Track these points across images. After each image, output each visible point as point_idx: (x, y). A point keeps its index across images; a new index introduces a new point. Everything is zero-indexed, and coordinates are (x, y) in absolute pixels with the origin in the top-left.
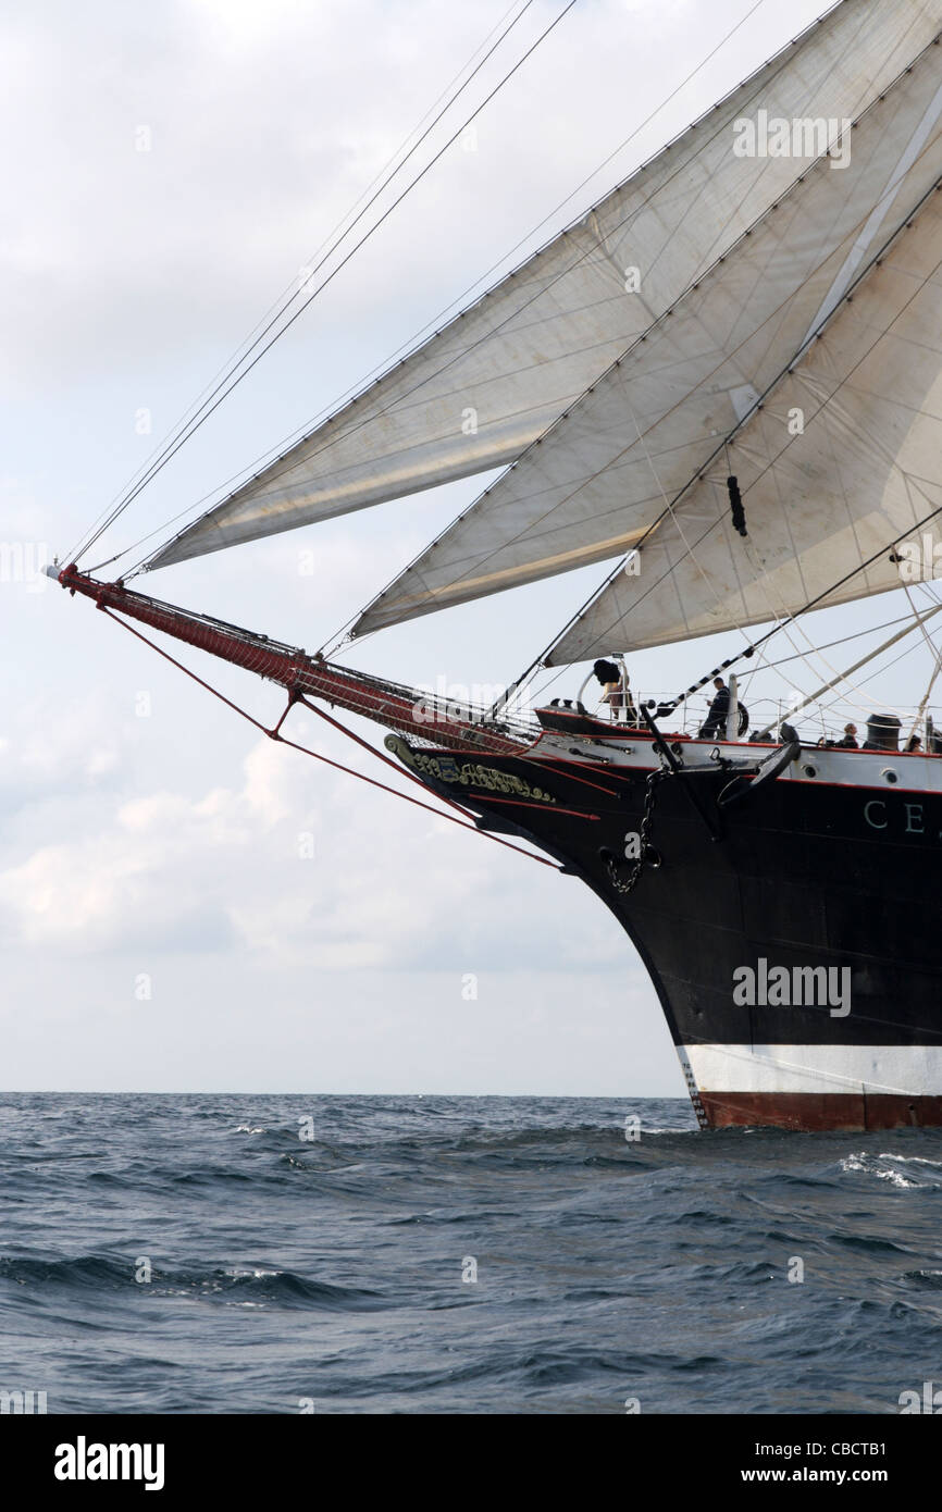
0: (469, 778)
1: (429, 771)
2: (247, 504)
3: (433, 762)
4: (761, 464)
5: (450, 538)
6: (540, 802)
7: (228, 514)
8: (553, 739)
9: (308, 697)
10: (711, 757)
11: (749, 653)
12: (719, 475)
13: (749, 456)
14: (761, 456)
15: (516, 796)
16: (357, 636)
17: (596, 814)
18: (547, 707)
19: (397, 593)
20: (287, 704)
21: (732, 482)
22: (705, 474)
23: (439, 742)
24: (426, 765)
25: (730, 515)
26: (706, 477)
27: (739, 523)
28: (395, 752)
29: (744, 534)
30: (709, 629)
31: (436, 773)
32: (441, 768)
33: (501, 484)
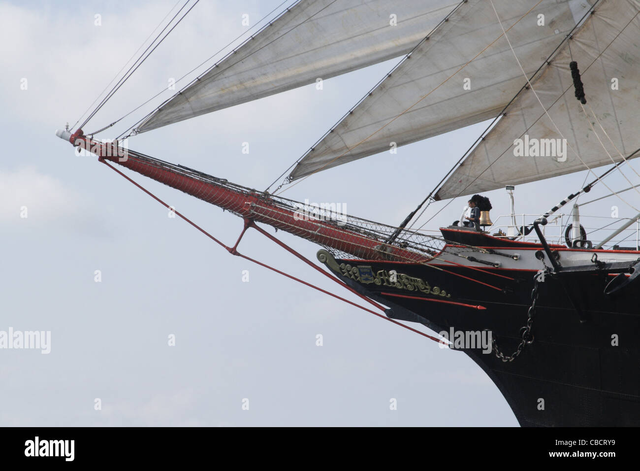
0: (383, 281)
1: (351, 275)
2: (210, 85)
3: (355, 269)
4: (593, 54)
5: (362, 107)
6: (438, 297)
7: (196, 92)
8: (454, 250)
9: (258, 224)
10: (592, 260)
11: (587, 189)
12: (563, 61)
13: (584, 47)
14: (592, 47)
15: (419, 293)
16: (293, 180)
17: (482, 305)
18: (450, 227)
19: (323, 148)
20: (243, 228)
21: (574, 66)
22: (552, 61)
23: (355, 255)
24: (349, 271)
25: (573, 89)
26: (554, 63)
27: (580, 94)
28: (325, 263)
29: (584, 102)
30: (554, 173)
31: (356, 277)
32: (361, 273)
33: (399, 69)
